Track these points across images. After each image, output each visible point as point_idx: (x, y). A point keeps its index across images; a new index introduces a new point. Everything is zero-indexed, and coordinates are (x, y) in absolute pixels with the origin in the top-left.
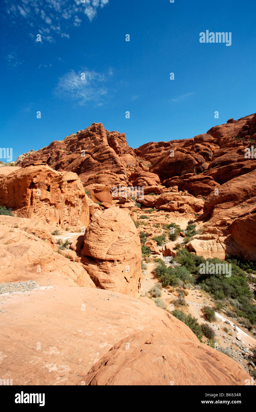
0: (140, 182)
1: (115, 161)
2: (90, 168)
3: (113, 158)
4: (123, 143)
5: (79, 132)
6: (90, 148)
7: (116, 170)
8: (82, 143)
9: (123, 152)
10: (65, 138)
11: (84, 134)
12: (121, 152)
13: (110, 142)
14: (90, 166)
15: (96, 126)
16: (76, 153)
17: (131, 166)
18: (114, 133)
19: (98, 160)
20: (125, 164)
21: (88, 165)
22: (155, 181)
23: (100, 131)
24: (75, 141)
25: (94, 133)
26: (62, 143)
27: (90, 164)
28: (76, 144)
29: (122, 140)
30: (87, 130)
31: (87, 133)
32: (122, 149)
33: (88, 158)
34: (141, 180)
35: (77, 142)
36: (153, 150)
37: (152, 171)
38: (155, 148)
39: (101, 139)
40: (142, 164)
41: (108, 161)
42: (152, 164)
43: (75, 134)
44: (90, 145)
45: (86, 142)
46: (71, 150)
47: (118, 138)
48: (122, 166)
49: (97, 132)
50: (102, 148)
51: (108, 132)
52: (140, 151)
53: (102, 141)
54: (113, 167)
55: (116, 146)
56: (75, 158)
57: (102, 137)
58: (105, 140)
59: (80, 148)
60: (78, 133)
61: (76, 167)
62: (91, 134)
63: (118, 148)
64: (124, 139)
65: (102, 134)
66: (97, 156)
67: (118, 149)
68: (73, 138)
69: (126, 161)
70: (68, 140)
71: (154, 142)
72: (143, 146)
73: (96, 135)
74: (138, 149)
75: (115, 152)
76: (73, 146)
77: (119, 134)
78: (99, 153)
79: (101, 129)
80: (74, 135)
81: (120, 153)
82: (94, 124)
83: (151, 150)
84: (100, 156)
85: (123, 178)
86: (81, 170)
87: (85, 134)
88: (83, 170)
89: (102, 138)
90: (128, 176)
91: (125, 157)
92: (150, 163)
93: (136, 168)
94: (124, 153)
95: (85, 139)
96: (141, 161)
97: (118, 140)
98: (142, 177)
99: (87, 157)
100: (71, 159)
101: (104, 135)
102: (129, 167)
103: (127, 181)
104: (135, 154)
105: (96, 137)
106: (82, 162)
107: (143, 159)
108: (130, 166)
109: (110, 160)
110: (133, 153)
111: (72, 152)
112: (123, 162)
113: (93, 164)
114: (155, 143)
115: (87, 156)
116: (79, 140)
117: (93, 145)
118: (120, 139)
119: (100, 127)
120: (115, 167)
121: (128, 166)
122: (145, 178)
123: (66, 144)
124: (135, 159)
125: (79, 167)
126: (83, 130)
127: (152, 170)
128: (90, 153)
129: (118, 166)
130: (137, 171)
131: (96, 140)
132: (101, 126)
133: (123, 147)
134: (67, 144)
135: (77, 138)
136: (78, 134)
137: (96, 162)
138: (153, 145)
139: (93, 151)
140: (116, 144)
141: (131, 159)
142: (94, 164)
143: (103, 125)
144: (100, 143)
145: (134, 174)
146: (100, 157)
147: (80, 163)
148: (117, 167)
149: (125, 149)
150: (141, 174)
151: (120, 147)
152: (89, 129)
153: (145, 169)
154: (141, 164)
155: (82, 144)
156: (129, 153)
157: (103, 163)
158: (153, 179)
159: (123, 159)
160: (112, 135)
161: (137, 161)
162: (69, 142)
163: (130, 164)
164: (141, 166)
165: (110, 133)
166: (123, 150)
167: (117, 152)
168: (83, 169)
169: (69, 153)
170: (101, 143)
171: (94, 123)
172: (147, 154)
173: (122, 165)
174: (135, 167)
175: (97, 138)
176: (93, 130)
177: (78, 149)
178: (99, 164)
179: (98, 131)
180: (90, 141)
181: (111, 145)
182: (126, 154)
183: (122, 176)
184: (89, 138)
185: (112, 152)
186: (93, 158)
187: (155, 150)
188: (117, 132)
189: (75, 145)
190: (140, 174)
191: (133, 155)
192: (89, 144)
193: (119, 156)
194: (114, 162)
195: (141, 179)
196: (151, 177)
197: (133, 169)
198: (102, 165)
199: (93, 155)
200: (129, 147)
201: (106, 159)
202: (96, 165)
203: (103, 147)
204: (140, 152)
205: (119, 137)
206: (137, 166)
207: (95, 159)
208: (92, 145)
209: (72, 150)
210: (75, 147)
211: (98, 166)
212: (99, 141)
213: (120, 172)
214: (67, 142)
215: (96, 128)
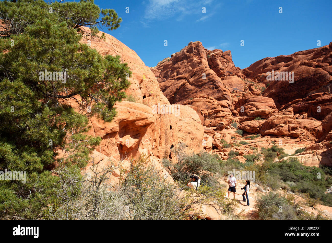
0: (248, 108)
1: (215, 85)
2: (187, 95)
3: (212, 81)
4: (228, 63)
5: (174, 55)
6: (186, 72)
7: (218, 95)
8: (177, 67)
9: (228, 74)
10: (158, 64)
11: (179, 57)
12: (225, 75)
13: (211, 63)
14: (186, 94)
15: (193, 46)
16: (171, 80)
17: (238, 91)
18: (217, 51)
19: (195, 85)
20: (230, 89)
21: (184, 92)
22: (267, 107)
23: (198, 51)
24: (170, 66)
25: (192, 54)
26: (154, 70)
27: (186, 91)
28: (171, 69)
29: (226, 59)
30: (183, 52)
31: (182, 55)
32: (226, 70)
33: (184, 84)
34: (249, 105)
35: (171, 66)
36: (269, 68)
37: (266, 95)
38: (271, 66)
39: (200, 61)
40: (254, 87)
41: (208, 85)
42: (267, 86)
43: (169, 58)
44: (187, 69)
45: (182, 66)
46: (164, 77)
47: (221, 58)
48: (225, 91)
49: (195, 52)
50: (200, 71)
51: (208, 52)
52: (250, 71)
53: (200, 63)
54: (214, 93)
55: (218, 67)
56: (169, 85)
57: (201, 58)
58: (205, 62)
59: (175, 74)
60: (172, 56)
61: (171, 96)
62: (188, 55)
63: (221, 69)
64: (228, 58)
65: (201, 54)
66: (195, 80)
67: (221, 71)
68: (166, 63)
69: (231, 85)
70: (162, 66)
71: (269, 57)
72: (254, 64)
73: (194, 56)
74: (248, 68)
75: (215, 74)
76: (168, 72)
77: (222, 52)
78: (197, 77)
79: (199, 49)
80: (168, 58)
81: (223, 75)
82: (190, 44)
83: (266, 69)
84: (198, 81)
85: (226, 105)
86: (176, 99)
87: (181, 56)
88: (178, 98)
89: (200, 60)
90: (234, 103)
91: (230, 80)
92: (264, 85)
93: (244, 93)
94: (229, 75)
95: (180, 62)
96: (252, 83)
97: (220, 60)
98: (250, 103)
99: (182, 83)
100: (164, 87)
101: (204, 55)
102: (235, 92)
103: (233, 108)
104: (244, 75)
105: (193, 59)
106: (177, 90)
107: (255, 81)
108: (236, 91)
109: (210, 84)
110: (240, 74)
111: (167, 79)
112: (227, 87)
113: (189, 90)
114: (271, 59)
115: (183, 82)
116: (174, 65)
117: (191, 68)
118: (224, 58)
119: (198, 46)
120: (216, 92)
121: (234, 91)
122: (254, 103)
123: (159, 70)
124: (244, 82)
125: (173, 95)
126: (178, 52)
128: (186, 77)
129: (220, 91)
130: (246, 95)
131: (194, 63)
132: (200, 44)
133: (228, 68)
134: (160, 71)
135: (171, 62)
136: (173, 58)
137: (193, 87)
138: (267, 62)
139: (189, 75)
140: (218, 65)
141: (239, 81)
142: (191, 90)
143: (201, 43)
144: (199, 66)
145: (241, 99)
146: (197, 82)
147: (175, 91)
148: (218, 92)
149: (230, 70)
150: (250, 99)
151: (223, 68)
152: (185, 50)
153: (255, 93)
154: (252, 87)
155: (177, 69)
156: (236, 74)
157: (201, 89)
158: (266, 104)
159: (228, 82)
160: (213, 54)
161: (246, 84)
162: (162, 67)
163: (236, 89)
164: (251, 89)
165: (211, 52)
166: (228, 72)
167: (220, 75)
168: (179, 97)
169: (164, 80)
170: (200, 65)
171: (191, 42)
172: (260, 74)
173: (225, 89)
174: (243, 92)
175: (195, 59)
176: (190, 50)
177: (173, 75)
178: (197, 90)
179: (196, 51)
180: (186, 64)
181: (212, 66)
182: (231, 77)
183: (224, 102)
184: (185, 61)
185: (212, 75)
186: (190, 83)
187: (270, 68)
188: (220, 50)
189: (170, 70)
190: (248, 99)
191: (242, 77)
192: (185, 68)
193: (222, 79)
194: (214, 86)
195: (249, 104)
196: (262, 102)
197: (241, 94)
198: (201, 90)
199: (190, 80)
200: (236, 68)
201: (205, 84)
202: (194, 91)
203: (201, 69)
204: (251, 73)
205: (222, 56)
206: (245, 90)
207: (191, 84)
208: (189, 68)
209: (166, 76)
210: (169, 73)
211: (196, 92)
212: (197, 62)
213: (221, 98)
214: (160, 68)
215: (194, 49)
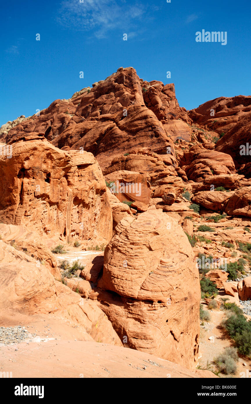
0: (199, 168)
1: (155, 132)
2: (115, 143)
3: (151, 127)
4: (170, 102)
5: (97, 84)
6: (114, 110)
7: (158, 147)
8: (100, 102)
9: (170, 116)
10: (74, 95)
11: (104, 87)
12: (167, 117)
13: (147, 99)
14: (113, 141)
15: (124, 73)
16: (92, 120)
17: (183, 141)
18: (155, 84)
19: (127, 131)
20: (173, 137)
21: (111, 140)
22: (225, 167)
23: (131, 82)
24: (90, 100)
25: (122, 85)
26: (69, 104)
27: (114, 138)
28: (92, 105)
29: (168, 96)
30: (110, 81)
31: (109, 86)
32: (168, 111)
33: (111, 128)
34: (201, 164)
35: (93, 100)
36: (223, 111)
37: (220, 149)
38: (227, 108)
39: (133, 96)
40: (203, 136)
41: (145, 131)
42: (221, 136)
43: (90, 89)
44: (114, 105)
45: (108, 102)
46: (82, 115)
47: (161, 93)
48: (168, 141)
49: (126, 82)
50: (135, 110)
51: (144, 83)
52: (199, 114)
53: (134, 98)
54: (152, 143)
55: (157, 106)
56: (89, 128)
57: (134, 91)
58: (139, 96)
59: (98, 111)
60: (94, 86)
61: (92, 143)
62: (116, 87)
63: (161, 109)
64: (171, 93)
65: (134, 86)
66: (126, 123)
67: (162, 112)
68: (86, 95)
69: (174, 132)
70: (79, 99)
71: (224, 97)
72: (205, 104)
73: (125, 88)
74: (196, 110)
75: (155, 116)
76: (87, 108)
77: (163, 85)
78: (129, 120)
79: (132, 78)
80: (88, 89)
81: (164, 118)
82: (120, 70)
83: (219, 112)
84: (130, 124)
85: (171, 162)
86: (100, 148)
87: (106, 86)
88: (102, 147)
89: (134, 94)
90: (179, 158)
91: (173, 125)
92: (216, 135)
93: (192, 144)
94: (172, 118)
95: (105, 95)
96: (202, 132)
97: (160, 96)
98: (202, 160)
99: (108, 126)
100: (83, 130)
101: (138, 87)
102: (179, 142)
103: (177, 166)
104: (191, 119)
105: (124, 93)
106: (101, 135)
107: (205, 128)
108: (181, 141)
109: (147, 130)
110: (186, 117)
111: (86, 118)
112: (169, 134)
113: (118, 137)
114: (227, 100)
115: (110, 124)
116: (97, 98)
117: (120, 105)
118: (165, 93)
119: (130, 74)
120: (156, 142)
121: (177, 140)
122: (207, 160)
123: (75, 104)
124: (190, 129)
125: (96, 143)
126: (103, 81)
127: (220, 147)
128: (114, 118)
129: (161, 141)
130: (194, 148)
131: (124, 98)
132: (133, 72)
133: (170, 108)
134: (77, 106)
135: (92, 94)
136: (95, 88)
137: (124, 133)
138: (222, 103)
139: (118, 115)
140: (157, 103)
141: (184, 127)
142: (121, 137)
143: (135, 70)
144: (131, 103)
145: (188, 153)
146: (130, 126)
147: (98, 137)
148: (159, 142)
149: (173, 111)
150: (201, 154)
151: (164, 107)
152: (113, 79)
153: (208, 145)
154: (201, 136)
155: (101, 104)
156: (180, 117)
157: (135, 137)
158: (222, 162)
159: (170, 128)
160: (151, 87)
161: (194, 131)
162: (80, 101)
163: (181, 137)
164: (200, 140)
165: (148, 85)
166: (170, 113)
167: (160, 117)
168: (103, 145)
169: (81, 119)
170: (133, 102)
171: (122, 67)
172: (211, 119)
173: (168, 139)
174: (190, 142)
175: (126, 93)
176: (120, 79)
177: (95, 113)
178: (130, 138)
179: (128, 81)
180: (114, 99)
181: (149, 104)
182: (174, 120)
183: (167, 158)
184: (112, 94)
185: (151, 117)
186: (119, 128)
187: (225, 112)
188: (159, 82)
189: (90, 105)
190: (198, 154)
191: (188, 122)
192: (113, 104)
193: (164, 123)
194: (154, 134)
195: (200, 162)
196: (218, 159)
197: (187, 146)
198: (134, 138)
199: (120, 122)
200: (180, 108)
201: (141, 129)
202: (125, 139)
203: (136, 108)
204: (200, 116)
205: (163, 91)
206: (193, 140)
207: (122, 128)
208: (117, 105)
209: (85, 114)
210: (90, 110)
211: (128, 140)
212: (130, 98)
213: (163, 151)
214: (76, 102)
215: (124, 77)
